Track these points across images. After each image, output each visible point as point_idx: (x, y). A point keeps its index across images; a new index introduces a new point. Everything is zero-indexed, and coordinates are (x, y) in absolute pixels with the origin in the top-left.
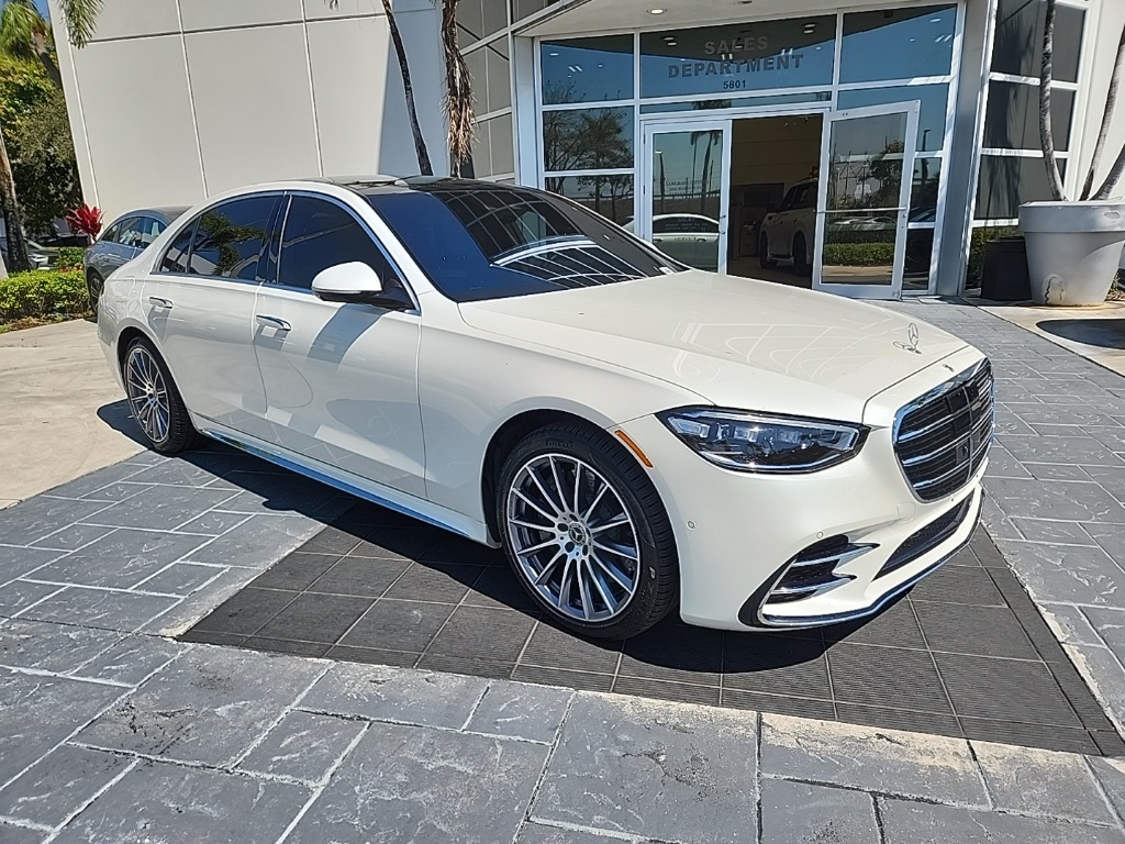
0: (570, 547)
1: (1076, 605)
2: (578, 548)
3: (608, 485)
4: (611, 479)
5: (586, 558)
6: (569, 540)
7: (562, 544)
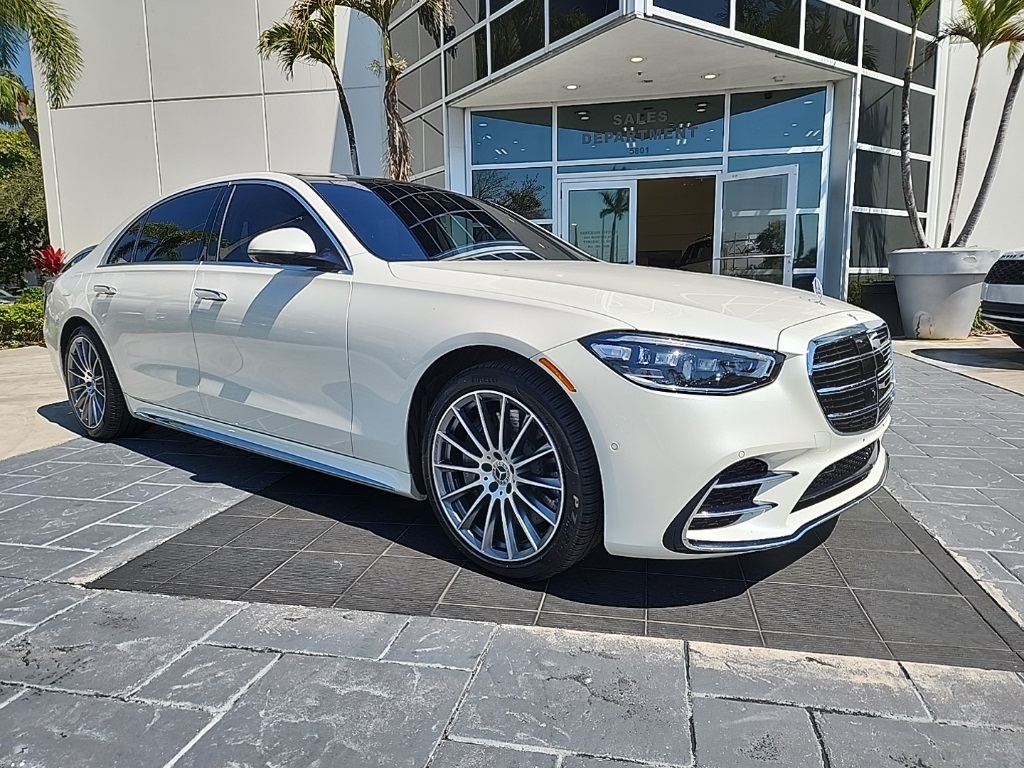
0: (493, 487)
1: (986, 551)
2: (502, 488)
3: (533, 415)
4: (535, 408)
5: (510, 497)
6: (494, 480)
7: (486, 485)
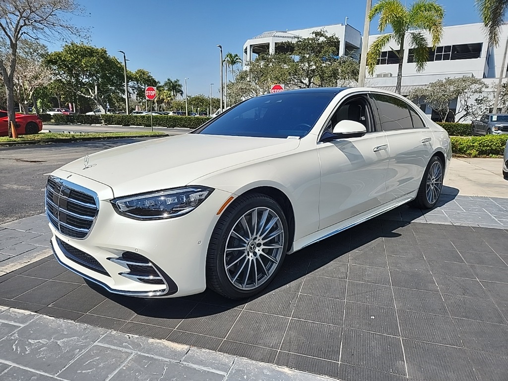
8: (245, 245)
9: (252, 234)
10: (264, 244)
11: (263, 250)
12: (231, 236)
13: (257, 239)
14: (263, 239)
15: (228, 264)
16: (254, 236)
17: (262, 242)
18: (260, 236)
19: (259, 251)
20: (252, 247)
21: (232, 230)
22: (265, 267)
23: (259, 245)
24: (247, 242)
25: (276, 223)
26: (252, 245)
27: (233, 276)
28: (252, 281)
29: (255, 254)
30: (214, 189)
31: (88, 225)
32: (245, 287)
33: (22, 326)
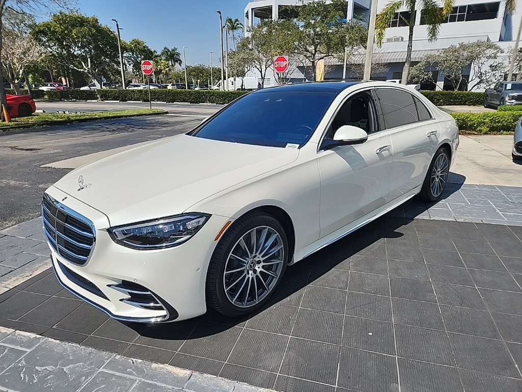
8: (245, 265)
9: (252, 253)
10: (264, 261)
11: (263, 267)
12: (230, 259)
13: (257, 257)
14: (262, 257)
15: (227, 286)
16: (254, 254)
17: (262, 259)
18: (259, 254)
19: (259, 268)
20: (252, 265)
21: (231, 254)
22: (265, 282)
23: (259, 262)
24: (246, 262)
25: (276, 239)
26: (252, 263)
27: (232, 296)
28: (253, 297)
29: (255, 271)
30: (211, 215)
31: (87, 253)
32: (245, 305)
33: (29, 351)
